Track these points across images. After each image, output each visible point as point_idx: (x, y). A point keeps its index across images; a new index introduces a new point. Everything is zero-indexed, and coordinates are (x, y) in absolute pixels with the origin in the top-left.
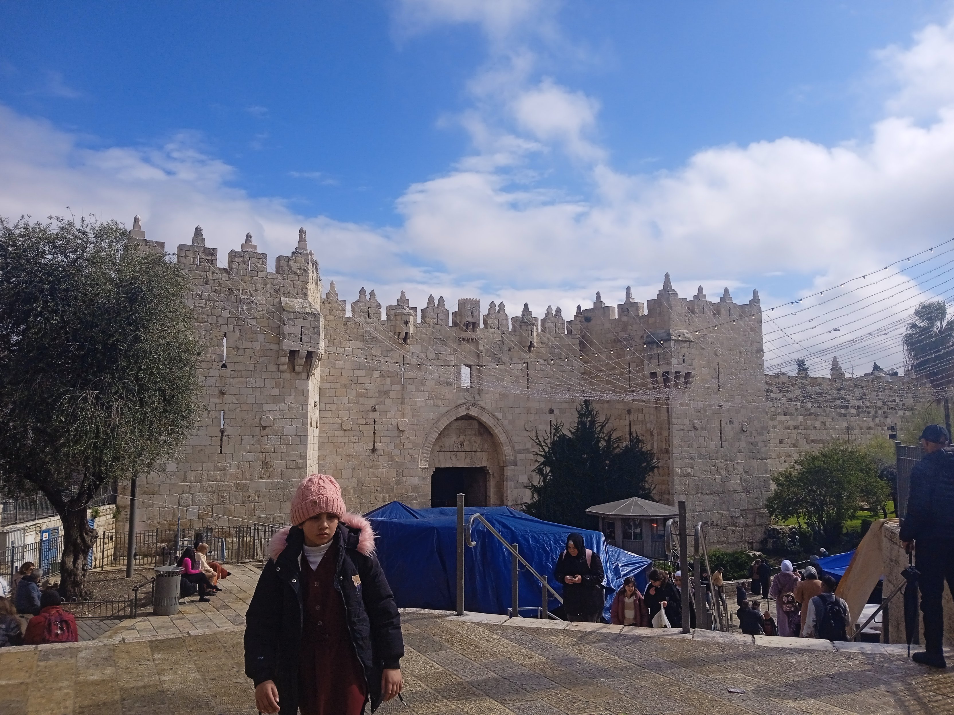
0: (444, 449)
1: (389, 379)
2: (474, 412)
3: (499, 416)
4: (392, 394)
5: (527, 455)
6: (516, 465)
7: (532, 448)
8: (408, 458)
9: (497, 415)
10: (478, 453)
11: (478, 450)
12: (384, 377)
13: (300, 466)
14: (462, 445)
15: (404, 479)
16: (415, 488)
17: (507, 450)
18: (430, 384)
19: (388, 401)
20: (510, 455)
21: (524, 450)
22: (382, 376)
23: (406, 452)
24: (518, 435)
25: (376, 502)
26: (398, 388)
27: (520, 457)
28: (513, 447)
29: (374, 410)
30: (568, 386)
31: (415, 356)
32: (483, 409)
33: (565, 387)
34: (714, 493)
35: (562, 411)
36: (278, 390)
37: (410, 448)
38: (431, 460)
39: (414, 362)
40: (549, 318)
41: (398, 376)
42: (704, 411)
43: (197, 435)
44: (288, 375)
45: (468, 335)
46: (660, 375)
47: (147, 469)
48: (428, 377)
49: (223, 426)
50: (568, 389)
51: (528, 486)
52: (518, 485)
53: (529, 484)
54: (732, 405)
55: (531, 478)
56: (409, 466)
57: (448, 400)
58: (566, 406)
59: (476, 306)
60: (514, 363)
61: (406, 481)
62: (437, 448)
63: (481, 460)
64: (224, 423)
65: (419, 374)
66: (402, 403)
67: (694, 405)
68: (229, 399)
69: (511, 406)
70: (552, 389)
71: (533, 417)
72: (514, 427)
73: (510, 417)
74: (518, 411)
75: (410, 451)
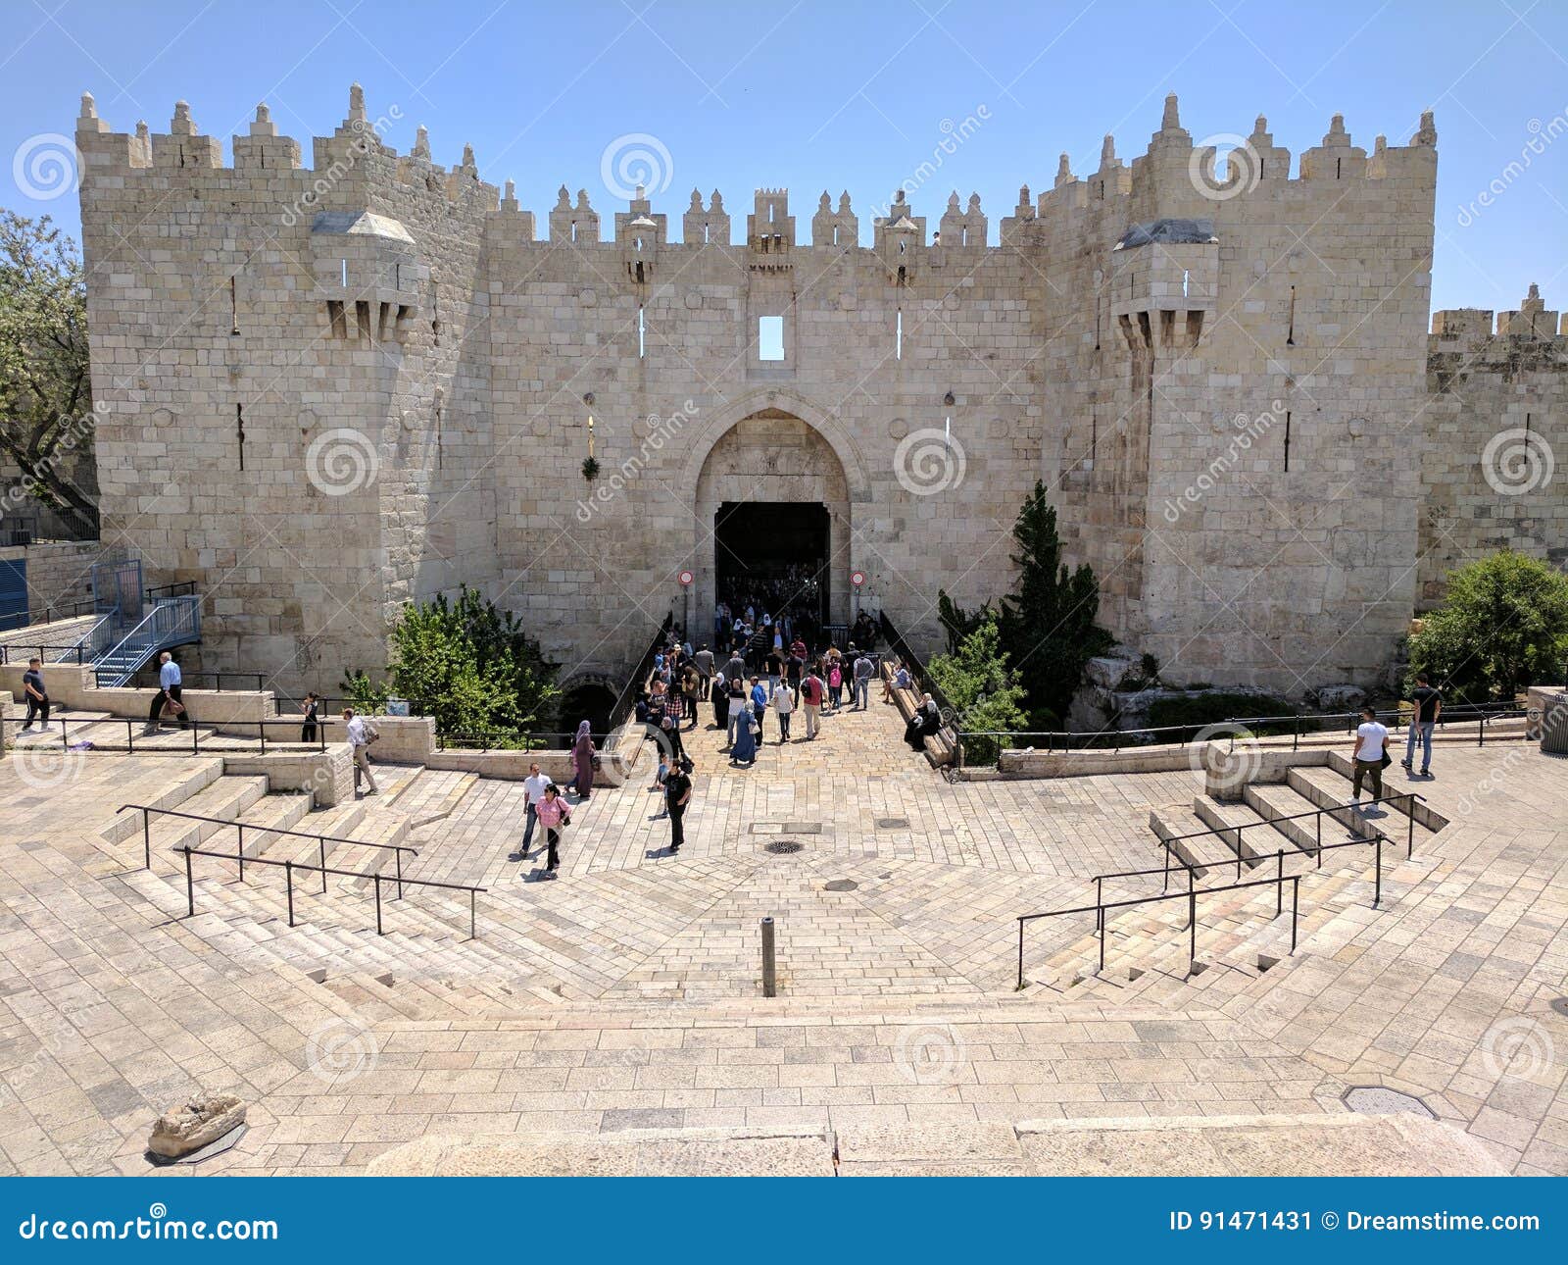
0: (737, 471)
1: (615, 347)
2: (783, 404)
3: (837, 411)
4: (621, 373)
6: (871, 501)
9: (830, 409)
10: (806, 479)
11: (807, 472)
12: (606, 344)
14: (772, 462)
15: (649, 519)
17: (853, 473)
18: (694, 353)
19: (614, 387)
20: (857, 482)
21: (886, 473)
22: (602, 339)
23: (651, 474)
24: (875, 447)
25: (598, 554)
26: (632, 362)
27: (878, 486)
28: (864, 469)
29: (588, 400)
30: (992, 351)
31: (664, 303)
32: (801, 399)
33: (984, 353)
34: (1256, 564)
35: (975, 401)
36: (322, 368)
37: (659, 469)
38: (713, 489)
39: (662, 315)
40: (951, 216)
41: (633, 341)
42: (1245, 394)
43: (203, 442)
44: (337, 344)
45: (770, 259)
46: (1134, 319)
47: (136, 491)
48: (690, 341)
49: (240, 427)
50: (991, 357)
51: (895, 538)
52: (873, 536)
53: (897, 535)
54: (1324, 381)
55: (900, 524)
56: (656, 499)
57: (729, 382)
58: (981, 389)
59: (780, 201)
60: (870, 311)
61: (652, 523)
62: (724, 468)
63: (812, 490)
64: (241, 422)
65: (672, 337)
66: (641, 389)
67: (1215, 380)
68: (244, 383)
69: (862, 391)
70: (953, 357)
71: (908, 413)
72: (865, 430)
73: (857, 411)
74: (876, 401)
75: (658, 472)
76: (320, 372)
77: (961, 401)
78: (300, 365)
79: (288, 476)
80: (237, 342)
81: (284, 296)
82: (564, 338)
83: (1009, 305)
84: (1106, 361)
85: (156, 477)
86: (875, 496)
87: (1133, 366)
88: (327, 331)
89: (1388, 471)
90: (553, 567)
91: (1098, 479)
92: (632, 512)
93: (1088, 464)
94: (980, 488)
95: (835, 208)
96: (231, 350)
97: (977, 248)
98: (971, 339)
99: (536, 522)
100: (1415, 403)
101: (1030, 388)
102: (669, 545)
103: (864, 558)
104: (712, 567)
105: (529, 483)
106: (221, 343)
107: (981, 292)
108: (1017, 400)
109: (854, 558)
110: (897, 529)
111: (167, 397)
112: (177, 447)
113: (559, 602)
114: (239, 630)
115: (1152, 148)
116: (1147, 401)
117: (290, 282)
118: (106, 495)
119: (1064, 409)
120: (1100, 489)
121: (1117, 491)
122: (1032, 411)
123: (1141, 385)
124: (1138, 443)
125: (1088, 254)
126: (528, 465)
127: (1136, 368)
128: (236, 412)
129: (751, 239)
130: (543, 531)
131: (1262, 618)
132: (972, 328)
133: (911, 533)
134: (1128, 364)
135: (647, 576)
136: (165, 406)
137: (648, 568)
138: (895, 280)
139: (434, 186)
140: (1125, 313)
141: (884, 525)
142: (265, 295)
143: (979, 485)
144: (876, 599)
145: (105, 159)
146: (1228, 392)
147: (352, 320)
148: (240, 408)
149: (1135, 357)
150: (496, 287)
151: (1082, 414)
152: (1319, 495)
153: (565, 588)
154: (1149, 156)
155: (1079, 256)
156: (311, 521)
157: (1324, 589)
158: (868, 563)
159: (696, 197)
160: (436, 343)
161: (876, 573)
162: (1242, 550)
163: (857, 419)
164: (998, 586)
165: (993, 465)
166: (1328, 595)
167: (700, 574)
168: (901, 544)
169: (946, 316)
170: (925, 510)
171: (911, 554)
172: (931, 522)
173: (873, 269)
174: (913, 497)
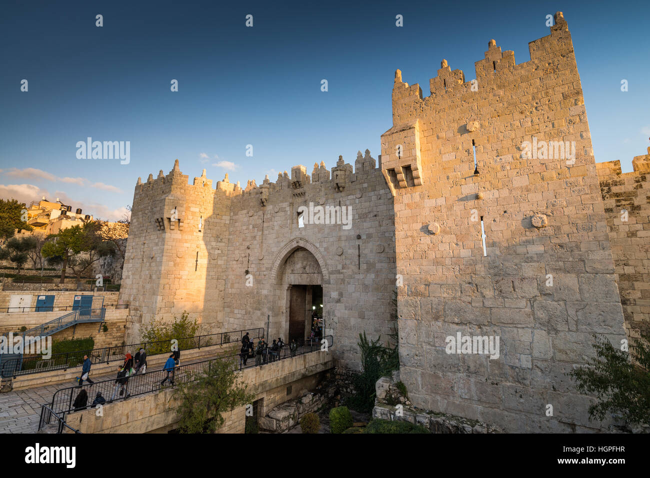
0: (294, 272)
2: (302, 244)
3: (318, 245)
4: (257, 238)
5: (338, 275)
6: (330, 284)
7: (343, 269)
8: (263, 276)
9: (315, 245)
10: (315, 275)
11: (316, 272)
14: (304, 269)
15: (261, 290)
16: (266, 296)
17: (324, 271)
18: (276, 228)
19: (255, 242)
20: (326, 276)
21: (335, 271)
22: (253, 227)
24: (331, 259)
26: (260, 233)
27: (333, 277)
28: (328, 269)
29: (248, 248)
30: (375, 213)
31: (269, 212)
32: (307, 241)
33: (372, 215)
35: (369, 236)
36: (158, 239)
38: (286, 279)
39: (269, 216)
40: (359, 160)
41: (261, 226)
43: (138, 263)
44: (160, 232)
45: (298, 191)
47: (126, 277)
48: (275, 223)
49: (143, 258)
50: (376, 216)
51: (338, 301)
52: (331, 300)
53: (340, 300)
54: (505, 193)
55: (341, 294)
56: (263, 282)
58: (372, 231)
59: (299, 170)
61: (261, 292)
62: (290, 271)
63: (318, 280)
65: (271, 223)
66: (262, 242)
69: (326, 236)
70: (360, 218)
71: (343, 244)
72: (328, 253)
73: (325, 245)
74: (331, 240)
75: (265, 273)
77: (364, 237)
82: (244, 228)
85: (130, 274)
86: (332, 281)
88: (159, 228)
89: (576, 252)
90: (236, 308)
92: (256, 288)
94: (374, 277)
95: (319, 168)
97: (368, 171)
98: (367, 209)
99: (233, 291)
100: (592, 197)
102: (265, 301)
103: (327, 310)
104: (285, 311)
105: (233, 277)
107: (370, 189)
108: (387, 235)
110: (340, 297)
111: (135, 251)
112: (134, 264)
113: (236, 321)
126: (234, 271)
128: (143, 254)
130: (235, 294)
131: (480, 365)
132: (367, 204)
133: (345, 299)
135: (258, 313)
136: (134, 253)
137: (259, 310)
138: (337, 190)
141: (335, 295)
143: (373, 276)
144: (332, 330)
146: (438, 209)
147: (161, 223)
150: (232, 214)
152: (515, 272)
153: (239, 316)
156: (148, 287)
157: (531, 348)
158: (328, 313)
159: (280, 174)
161: (332, 317)
162: (458, 311)
163: (325, 248)
164: (383, 329)
165: (378, 266)
166: (536, 354)
167: (281, 313)
168: (341, 304)
169: (357, 201)
170: (351, 288)
171: (346, 309)
172: (353, 294)
173: (330, 188)
174: (346, 282)
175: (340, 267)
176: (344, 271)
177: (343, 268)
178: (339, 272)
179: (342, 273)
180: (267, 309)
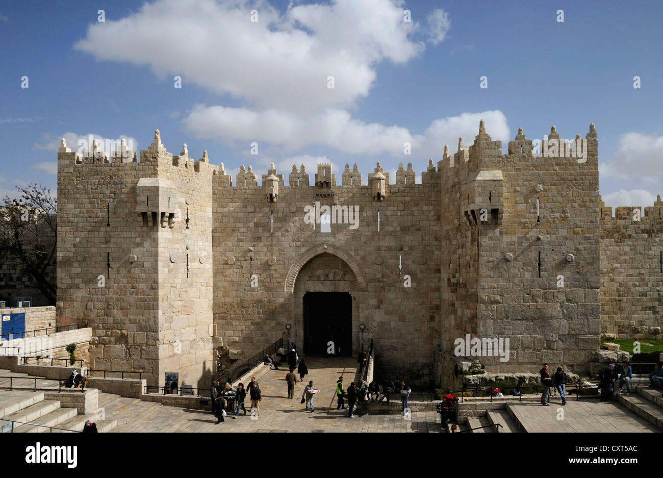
0: (312, 279)
1: (261, 228)
2: (330, 251)
3: (352, 253)
4: (264, 239)
5: (377, 283)
6: (367, 291)
8: (277, 284)
9: (350, 252)
10: (341, 282)
11: (341, 279)
12: (258, 227)
13: (154, 287)
14: (327, 275)
15: (274, 299)
16: (283, 305)
17: (360, 279)
18: (293, 230)
19: (261, 244)
20: (362, 283)
21: (374, 279)
22: (256, 225)
23: (275, 280)
24: (369, 268)
25: (253, 314)
27: (371, 284)
28: (365, 277)
29: (250, 251)
30: (418, 227)
31: (281, 210)
32: (338, 249)
33: (415, 228)
34: (527, 318)
35: (412, 248)
36: (139, 238)
37: (278, 278)
38: (302, 286)
39: (280, 215)
40: (400, 172)
41: (268, 226)
42: (519, 244)
43: (95, 267)
44: (145, 229)
45: (324, 191)
46: (469, 213)
47: (70, 287)
48: (291, 225)
49: (108, 262)
50: (418, 230)
51: (378, 307)
52: (369, 306)
54: (554, 238)
55: (380, 302)
57: (307, 242)
58: (415, 243)
59: (328, 169)
60: (366, 211)
61: (275, 301)
62: (306, 278)
63: (343, 287)
64: (109, 260)
65: (284, 223)
66: (271, 245)
67: (506, 238)
68: (111, 245)
69: (363, 245)
70: (402, 230)
71: (383, 253)
72: (365, 261)
73: (361, 253)
74: (368, 249)
75: (278, 280)
76: (138, 240)
77: (406, 249)
78: (131, 237)
79: (125, 281)
80: (109, 229)
81: (126, 211)
82: (241, 225)
83: (425, 208)
84: (462, 231)
85: (78, 281)
86: (370, 289)
87: (471, 233)
88: (142, 224)
90: (235, 319)
91: (461, 281)
92: (267, 296)
93: (457, 275)
95: (351, 170)
96: (106, 232)
97: (412, 185)
98: (409, 223)
99: (228, 300)
101: (435, 243)
102: (282, 309)
103: (365, 315)
104: (302, 319)
105: (226, 284)
106: (103, 229)
107: (413, 203)
108: (430, 248)
109: (361, 315)
110: (379, 304)
111: (83, 250)
112: (85, 269)
113: (237, 334)
114: (104, 343)
115: (475, 142)
116: (477, 248)
117: (129, 205)
118: (59, 288)
119: (448, 251)
120: (462, 286)
121: (468, 287)
122: (436, 253)
123: (475, 241)
124: (475, 266)
125: (455, 186)
126: (226, 276)
127: (473, 234)
128: (107, 256)
129: (316, 184)
130: (231, 304)
132: (410, 217)
133: (385, 305)
134: (470, 232)
135: (273, 323)
136: (82, 253)
137: (273, 320)
138: (376, 199)
139: (188, 166)
140: (466, 210)
141: (373, 302)
142: (120, 210)
144: (370, 334)
145: (67, 162)
146: (511, 243)
147: (150, 219)
148: (108, 254)
149: (472, 229)
151: (455, 254)
152: (554, 287)
153: (240, 328)
154: (474, 146)
155: (452, 187)
156: (132, 299)
157: (559, 330)
158: (367, 318)
159: (294, 167)
160: (187, 228)
161: (370, 323)
162: (521, 312)
163: (361, 257)
164: (423, 329)
165: (420, 275)
166: (561, 332)
167: (297, 322)
168: (381, 310)
169: (399, 213)
170: (391, 296)
171: (385, 315)
172: (394, 301)
173: (367, 195)
174: (386, 290)
175: (379, 276)
176: (385, 279)
177: (383, 277)
178: (379, 281)
179: (382, 282)
180: (284, 319)
